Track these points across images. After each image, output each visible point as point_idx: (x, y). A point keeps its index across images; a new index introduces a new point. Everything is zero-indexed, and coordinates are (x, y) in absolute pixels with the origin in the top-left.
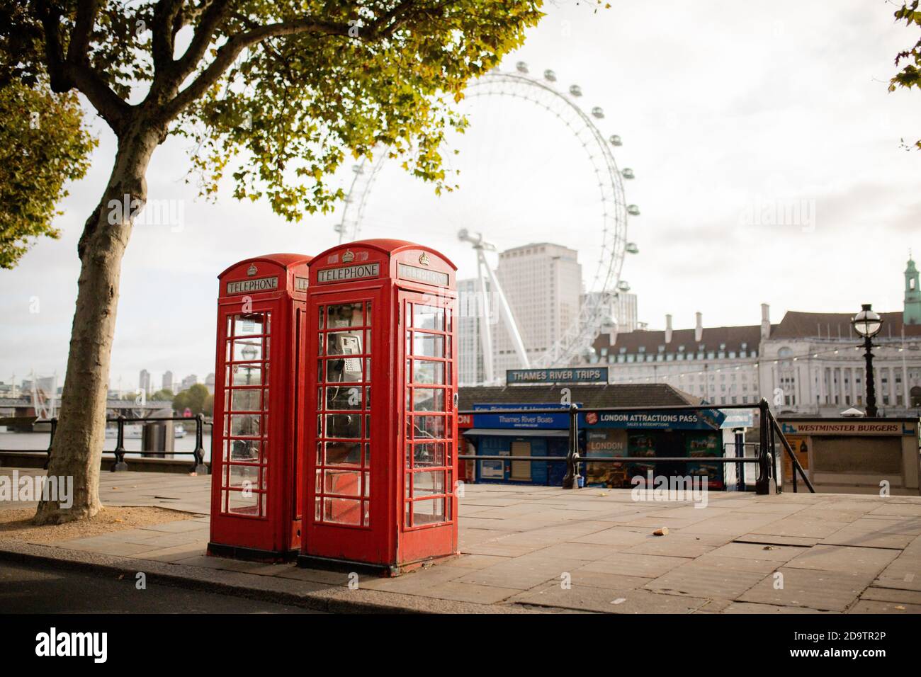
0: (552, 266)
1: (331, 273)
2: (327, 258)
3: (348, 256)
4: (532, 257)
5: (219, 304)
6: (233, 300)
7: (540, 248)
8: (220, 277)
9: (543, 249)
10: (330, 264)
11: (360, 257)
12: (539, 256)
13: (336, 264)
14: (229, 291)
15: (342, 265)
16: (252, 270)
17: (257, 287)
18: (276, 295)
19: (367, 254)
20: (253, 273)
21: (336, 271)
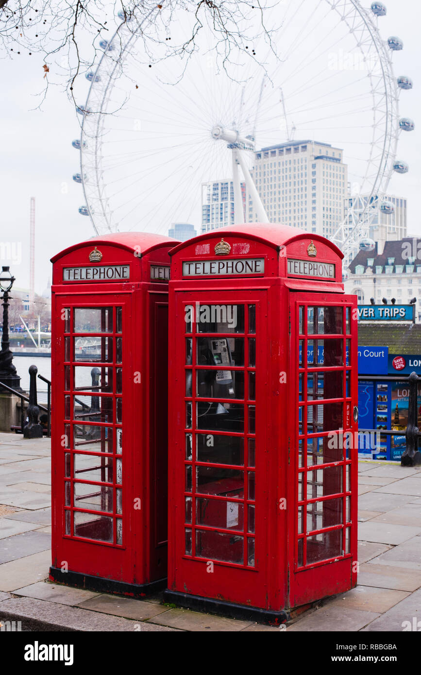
0: (314, 166)
1: (200, 266)
2: (195, 247)
3: (223, 247)
4: (292, 156)
5: (53, 292)
6: (71, 289)
7: (302, 146)
8: (53, 260)
9: (305, 147)
10: (199, 255)
11: (238, 249)
12: (301, 155)
13: (206, 255)
14: (66, 278)
15: (213, 257)
16: (96, 255)
17: (102, 275)
18: (128, 287)
19: (248, 245)
20: (98, 259)
21: (207, 265)
